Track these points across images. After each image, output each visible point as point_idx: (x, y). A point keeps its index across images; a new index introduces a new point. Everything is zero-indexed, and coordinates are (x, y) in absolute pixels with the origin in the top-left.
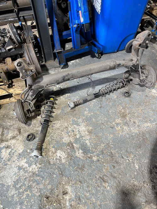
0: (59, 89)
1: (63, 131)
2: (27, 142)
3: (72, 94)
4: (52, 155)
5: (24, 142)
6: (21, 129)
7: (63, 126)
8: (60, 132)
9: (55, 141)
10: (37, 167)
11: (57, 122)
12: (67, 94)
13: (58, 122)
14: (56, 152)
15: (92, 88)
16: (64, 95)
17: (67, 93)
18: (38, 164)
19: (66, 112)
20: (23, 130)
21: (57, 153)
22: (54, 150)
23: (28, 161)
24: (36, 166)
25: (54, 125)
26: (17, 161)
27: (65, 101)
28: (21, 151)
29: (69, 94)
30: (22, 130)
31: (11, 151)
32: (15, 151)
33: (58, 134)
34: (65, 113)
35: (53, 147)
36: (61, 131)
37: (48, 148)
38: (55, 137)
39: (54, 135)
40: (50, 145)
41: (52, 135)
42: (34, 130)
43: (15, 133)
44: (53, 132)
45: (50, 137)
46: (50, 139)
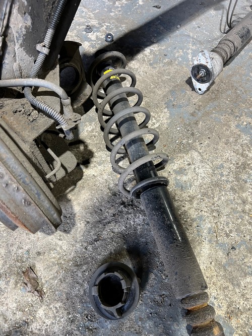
0: (107, 44)
1: (242, 189)
2: (109, 325)
3: (163, 43)
6: (32, 269)
7: (222, 166)
8: (231, 196)
11: (187, 158)
12: (147, 51)
13: (193, 159)
15: (215, 9)
16: (140, 56)
17: (147, 46)
19: (191, 109)
20: (49, 268)
25: (185, 178)
27: (155, 72)
29: (154, 48)
30: (40, 268)
33: (234, 210)
34: (193, 115)
36: (232, 189)
37: (241, 303)
38: (231, 231)
39: (218, 223)
40: (239, 285)
41: (210, 229)
42: (104, 240)
43: (7, 304)
44: (203, 212)
45: (210, 241)
46: (217, 251)
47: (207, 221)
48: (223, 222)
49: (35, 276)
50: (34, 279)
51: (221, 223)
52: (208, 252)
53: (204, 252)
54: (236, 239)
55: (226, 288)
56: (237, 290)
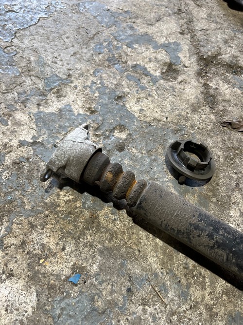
4: (29, 247)
5: (173, 127)
9: (112, 304)
10: (15, 143)
14: (34, 278)
18: (26, 152)
20: (240, 141)
21: (21, 283)
22: (57, 268)
23: (69, 120)
24: (22, 144)
26: (93, 83)
28: (132, 106)
31: (147, 74)
32: (143, 88)
35: (77, 269)
37: (89, 237)
38: (144, 311)
39: (163, 309)
40: (101, 252)
41: (167, 291)
42: (233, 191)
43: (233, 107)
44: (188, 307)
45: (156, 275)
46: (143, 270)
47: (177, 299)
48: (160, 315)
49: (241, 130)
50: (238, 128)
51: (161, 312)
52: (150, 260)
53: (153, 256)
54: (132, 306)
55: (110, 240)
56: (99, 246)
